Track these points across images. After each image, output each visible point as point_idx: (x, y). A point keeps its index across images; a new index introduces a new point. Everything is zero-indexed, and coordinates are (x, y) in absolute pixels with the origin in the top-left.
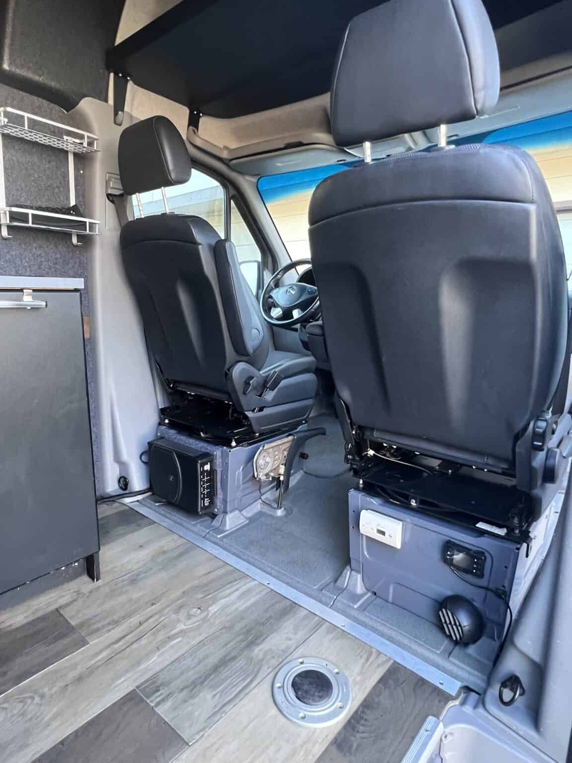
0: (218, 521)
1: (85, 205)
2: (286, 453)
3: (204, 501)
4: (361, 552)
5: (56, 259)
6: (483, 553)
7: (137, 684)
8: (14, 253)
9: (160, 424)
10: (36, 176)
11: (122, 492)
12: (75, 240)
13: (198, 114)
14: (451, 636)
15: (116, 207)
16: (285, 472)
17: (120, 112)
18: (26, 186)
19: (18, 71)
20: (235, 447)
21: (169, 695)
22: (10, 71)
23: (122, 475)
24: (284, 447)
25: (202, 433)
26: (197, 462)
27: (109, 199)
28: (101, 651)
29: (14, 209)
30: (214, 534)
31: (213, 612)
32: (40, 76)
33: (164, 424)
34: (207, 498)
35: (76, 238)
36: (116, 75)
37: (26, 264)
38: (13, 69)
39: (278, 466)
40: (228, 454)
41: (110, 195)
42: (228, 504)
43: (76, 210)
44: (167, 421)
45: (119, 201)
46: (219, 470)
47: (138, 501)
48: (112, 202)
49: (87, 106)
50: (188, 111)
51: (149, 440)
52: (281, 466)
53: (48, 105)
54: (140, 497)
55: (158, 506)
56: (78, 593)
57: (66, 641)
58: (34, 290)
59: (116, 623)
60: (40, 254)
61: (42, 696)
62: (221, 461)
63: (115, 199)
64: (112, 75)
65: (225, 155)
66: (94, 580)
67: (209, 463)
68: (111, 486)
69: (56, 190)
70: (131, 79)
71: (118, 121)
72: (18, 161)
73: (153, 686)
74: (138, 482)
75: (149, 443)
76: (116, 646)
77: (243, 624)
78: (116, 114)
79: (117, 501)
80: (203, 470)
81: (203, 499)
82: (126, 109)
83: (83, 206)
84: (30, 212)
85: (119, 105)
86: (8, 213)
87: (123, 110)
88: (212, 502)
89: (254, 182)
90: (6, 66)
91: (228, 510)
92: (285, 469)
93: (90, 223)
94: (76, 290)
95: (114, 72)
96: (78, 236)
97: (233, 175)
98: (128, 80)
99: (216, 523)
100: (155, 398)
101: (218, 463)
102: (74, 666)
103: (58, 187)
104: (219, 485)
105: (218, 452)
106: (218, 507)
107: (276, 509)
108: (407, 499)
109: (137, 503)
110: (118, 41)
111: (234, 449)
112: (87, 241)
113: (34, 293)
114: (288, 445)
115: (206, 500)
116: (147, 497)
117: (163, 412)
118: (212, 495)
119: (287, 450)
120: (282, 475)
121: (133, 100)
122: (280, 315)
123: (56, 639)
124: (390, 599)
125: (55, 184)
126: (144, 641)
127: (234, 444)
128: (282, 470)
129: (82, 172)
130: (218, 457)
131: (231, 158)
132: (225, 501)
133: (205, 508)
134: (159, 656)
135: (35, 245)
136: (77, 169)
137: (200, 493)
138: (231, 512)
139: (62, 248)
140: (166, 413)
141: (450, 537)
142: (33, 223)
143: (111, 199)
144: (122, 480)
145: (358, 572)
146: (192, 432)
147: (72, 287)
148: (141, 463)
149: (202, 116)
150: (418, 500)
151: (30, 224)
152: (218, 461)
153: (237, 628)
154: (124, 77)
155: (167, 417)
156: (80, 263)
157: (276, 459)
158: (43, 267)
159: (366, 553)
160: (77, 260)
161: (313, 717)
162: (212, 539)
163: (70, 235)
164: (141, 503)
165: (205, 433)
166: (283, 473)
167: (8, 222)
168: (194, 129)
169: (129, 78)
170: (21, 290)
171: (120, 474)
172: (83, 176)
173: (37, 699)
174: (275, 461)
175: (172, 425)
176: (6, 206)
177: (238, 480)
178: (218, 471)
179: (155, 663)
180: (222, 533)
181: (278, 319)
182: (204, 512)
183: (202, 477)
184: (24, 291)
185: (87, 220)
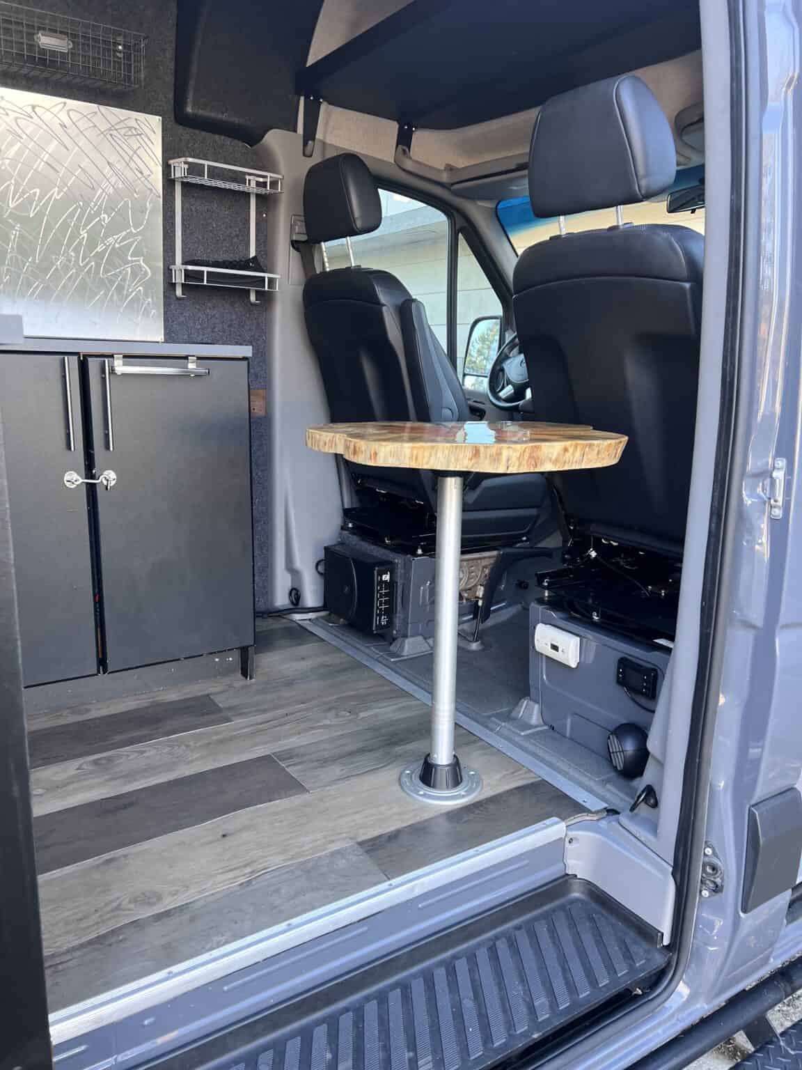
0: (396, 646)
1: (266, 254)
2: (487, 571)
3: (380, 619)
4: (541, 675)
5: (231, 320)
6: (655, 670)
7: (274, 751)
8: (187, 315)
9: (342, 528)
10: (214, 226)
11: (292, 607)
12: (253, 298)
13: (410, 128)
14: (616, 767)
15: (302, 258)
16: (483, 595)
17: (310, 142)
18: (203, 239)
19: (201, 112)
20: (420, 555)
21: (300, 763)
22: (193, 114)
23: (295, 587)
24: (485, 563)
25: (386, 539)
26: (375, 569)
27: (293, 247)
28: (244, 728)
29: (190, 268)
30: (388, 658)
31: (361, 716)
32: (223, 113)
33: (348, 529)
34: (384, 615)
35: (254, 296)
36: (307, 98)
37: (199, 327)
38: (196, 111)
39: (475, 586)
40: (411, 562)
41: (296, 241)
42: (410, 625)
43: (255, 264)
44: (350, 525)
45: (305, 248)
46: (400, 582)
47: (310, 619)
48: (297, 249)
49: (274, 139)
50: (397, 126)
51: (326, 545)
52: (479, 587)
53: (231, 143)
54: (312, 615)
55: (332, 627)
56: (230, 686)
57: (212, 717)
58: (199, 358)
59: (265, 711)
60: (214, 315)
61: (188, 746)
62: (402, 571)
63: (301, 246)
64: (302, 99)
65: (445, 178)
66: (246, 677)
67: (389, 573)
68: (281, 599)
69: (235, 240)
70: (324, 100)
71: (308, 152)
72: (196, 210)
73: (288, 755)
74: (312, 596)
75: (326, 549)
76: (261, 726)
77: (391, 729)
78: (305, 144)
79: (285, 616)
80: (381, 579)
81: (380, 615)
82: (319, 136)
83: (264, 256)
84: (205, 269)
85: (310, 134)
86: (183, 271)
87: (313, 139)
88: (390, 623)
89: (491, 209)
90: (189, 110)
91: (409, 634)
92: (485, 591)
93: (269, 279)
94: (245, 359)
95: (305, 95)
96: (257, 292)
97: (458, 202)
98: (321, 102)
99: (393, 648)
100: (339, 497)
101: (399, 574)
102: (217, 733)
103: (237, 236)
104: (399, 600)
105: (398, 560)
106: (397, 629)
107: (471, 641)
108: (588, 612)
109: (308, 622)
110: (311, 60)
111: (418, 558)
112: (266, 299)
113: (199, 361)
114: (492, 561)
115: (383, 617)
116: (322, 617)
117: (347, 513)
118: (390, 612)
119: (490, 567)
120: (481, 599)
121: (326, 124)
122: (511, 394)
123: (203, 715)
124: (568, 735)
125: (234, 233)
126: (287, 727)
127: (420, 552)
128: (480, 592)
129: (264, 215)
130: (399, 566)
131: (452, 182)
132: (405, 622)
133: (380, 627)
134: (299, 738)
135: (209, 304)
136: (258, 213)
137: (375, 608)
138: (412, 636)
139: (239, 308)
140: (349, 515)
141: (626, 654)
142: (207, 283)
143: (295, 246)
144: (294, 592)
145: (536, 702)
146: (377, 540)
147: (240, 356)
148: (317, 574)
149: (415, 131)
150: (600, 612)
151: (205, 283)
152: (400, 571)
153: (383, 731)
154: (317, 99)
155: (352, 519)
156: (258, 324)
157: (471, 577)
158: (216, 330)
159: (545, 677)
160: (255, 321)
161: (434, 796)
162: (384, 662)
163: (248, 292)
164: (314, 623)
165: (391, 539)
166: (481, 596)
167: (183, 282)
168: (405, 148)
169: (321, 100)
170: (186, 358)
171: (292, 586)
172: (266, 220)
173: (183, 747)
174: (469, 579)
175: (354, 531)
176: (183, 264)
177: (424, 597)
178: (399, 584)
179: (293, 742)
180: (397, 657)
181: (507, 400)
182: (380, 632)
183: (379, 588)
184: (189, 358)
185: (266, 275)
